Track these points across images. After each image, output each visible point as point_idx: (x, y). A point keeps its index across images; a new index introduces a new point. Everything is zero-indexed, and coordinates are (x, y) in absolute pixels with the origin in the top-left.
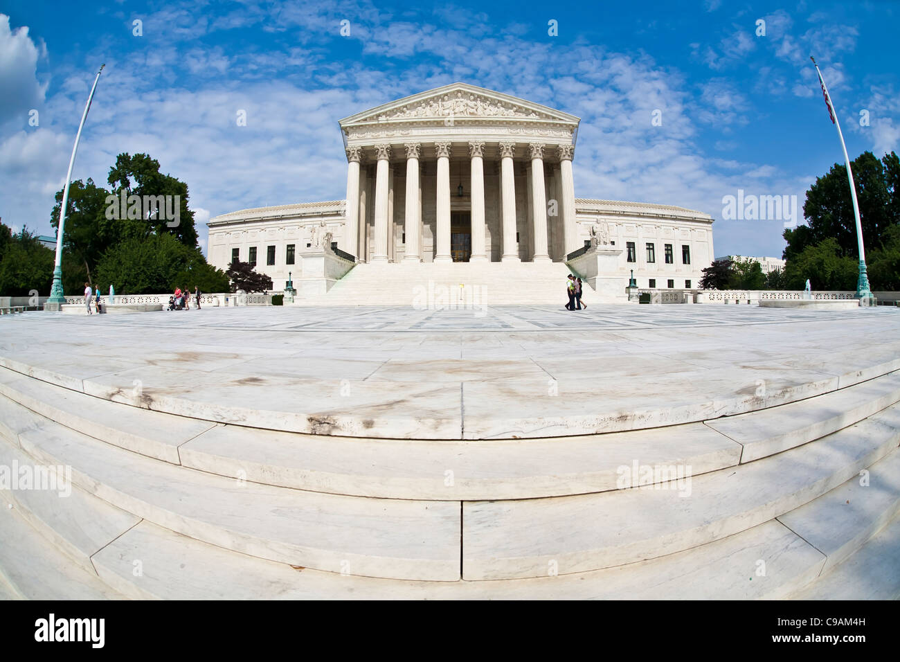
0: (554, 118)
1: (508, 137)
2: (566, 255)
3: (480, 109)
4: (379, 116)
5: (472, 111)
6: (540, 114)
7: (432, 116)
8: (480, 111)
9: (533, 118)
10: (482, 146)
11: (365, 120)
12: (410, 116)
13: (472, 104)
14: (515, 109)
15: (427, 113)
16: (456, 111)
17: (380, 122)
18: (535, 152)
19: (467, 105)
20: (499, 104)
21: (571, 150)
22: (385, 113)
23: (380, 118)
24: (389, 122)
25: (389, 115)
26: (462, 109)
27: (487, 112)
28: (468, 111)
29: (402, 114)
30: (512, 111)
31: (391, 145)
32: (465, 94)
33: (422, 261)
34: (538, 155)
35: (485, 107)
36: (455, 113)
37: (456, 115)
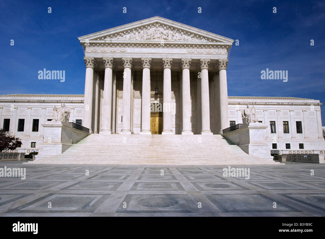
0: (217, 41)
1: (187, 55)
2: (222, 130)
3: (170, 36)
4: (105, 37)
5: (165, 37)
6: (208, 39)
7: (140, 40)
8: (170, 38)
9: (204, 42)
10: (170, 61)
11: (96, 39)
12: (126, 38)
13: (165, 32)
14: (192, 35)
15: (136, 37)
16: (155, 37)
17: (106, 42)
18: (203, 65)
19: (162, 33)
20: (182, 33)
21: (226, 62)
22: (109, 36)
23: (106, 39)
24: (112, 42)
25: (112, 38)
26: (159, 35)
27: (175, 38)
28: (163, 37)
29: (121, 37)
30: (190, 37)
31: (114, 58)
32: (161, 25)
33: (132, 133)
34: (205, 67)
35: (173, 34)
36: (154, 38)
37: (155, 40)
